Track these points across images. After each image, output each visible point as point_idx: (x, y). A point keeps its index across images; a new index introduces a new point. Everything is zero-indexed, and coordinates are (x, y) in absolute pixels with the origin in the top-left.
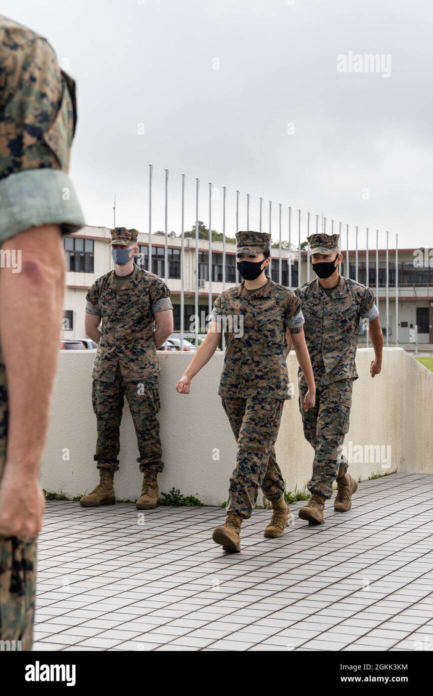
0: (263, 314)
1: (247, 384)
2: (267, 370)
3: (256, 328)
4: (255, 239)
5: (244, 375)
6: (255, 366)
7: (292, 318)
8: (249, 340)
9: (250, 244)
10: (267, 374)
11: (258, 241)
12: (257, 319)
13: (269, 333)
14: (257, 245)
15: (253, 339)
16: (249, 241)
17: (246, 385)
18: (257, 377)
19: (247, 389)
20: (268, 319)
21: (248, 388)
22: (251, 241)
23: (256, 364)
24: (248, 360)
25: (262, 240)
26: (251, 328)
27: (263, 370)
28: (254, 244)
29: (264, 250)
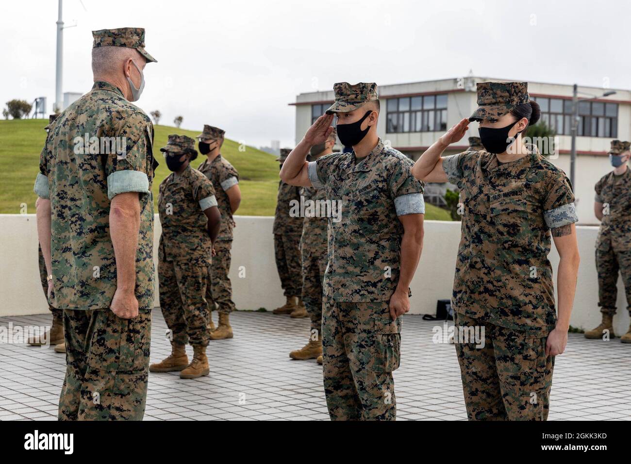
0: (500, 200)
1: (473, 295)
2: (500, 284)
3: (489, 219)
4: (496, 94)
5: (469, 283)
6: (484, 273)
7: (549, 211)
8: (479, 234)
9: (489, 101)
10: (499, 291)
11: (501, 96)
12: (491, 206)
13: (506, 229)
14: (500, 102)
15: (485, 233)
16: (487, 97)
17: (471, 297)
18: (486, 290)
19: (472, 304)
20: (505, 207)
21: (474, 302)
22: (491, 97)
23: (486, 271)
24: (476, 262)
25: (507, 94)
26: (482, 217)
27: (495, 283)
28: (494, 101)
29: (512, 109)
